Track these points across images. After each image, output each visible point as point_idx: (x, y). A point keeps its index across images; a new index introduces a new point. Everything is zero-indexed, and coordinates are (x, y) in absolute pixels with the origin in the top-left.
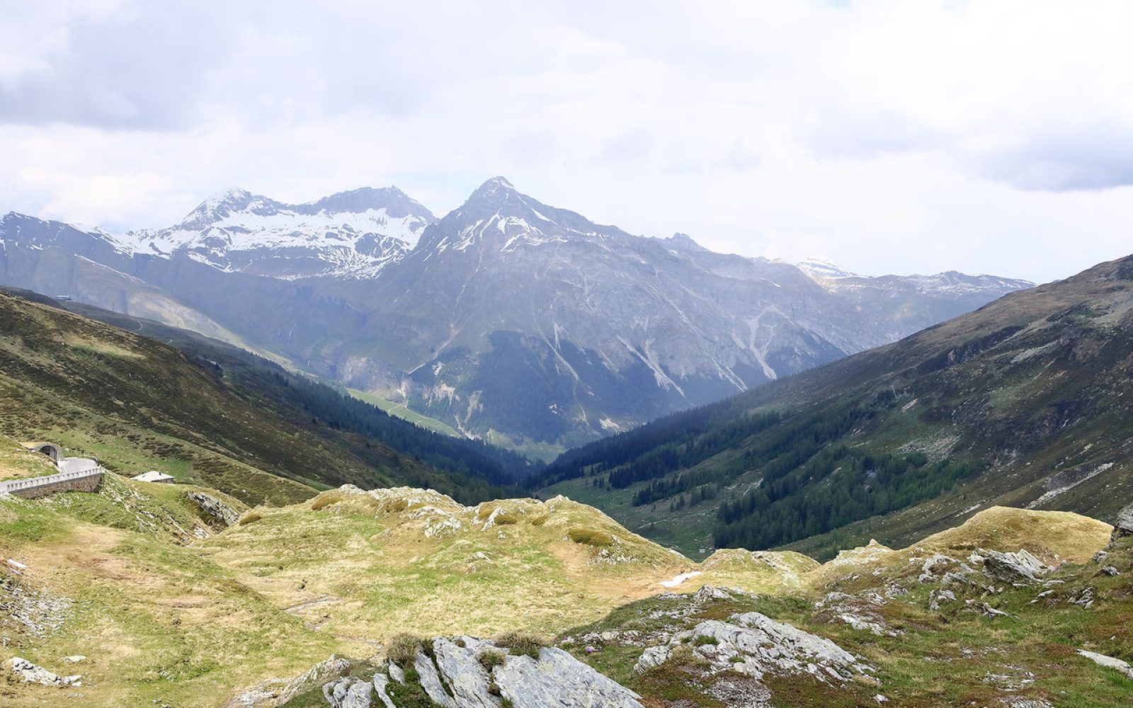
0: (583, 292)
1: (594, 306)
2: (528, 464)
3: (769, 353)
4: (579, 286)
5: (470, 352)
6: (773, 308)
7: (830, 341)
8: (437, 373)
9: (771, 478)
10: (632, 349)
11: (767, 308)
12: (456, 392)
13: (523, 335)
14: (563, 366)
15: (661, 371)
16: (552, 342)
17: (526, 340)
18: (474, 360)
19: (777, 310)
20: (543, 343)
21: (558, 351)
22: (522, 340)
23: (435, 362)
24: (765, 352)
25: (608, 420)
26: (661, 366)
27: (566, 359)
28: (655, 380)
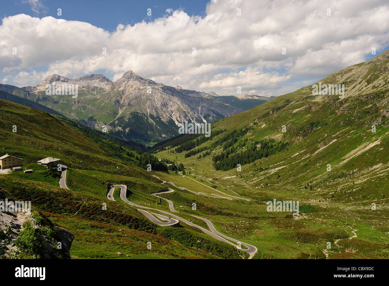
0: (155, 101)
1: (158, 104)
2: (146, 147)
3: (204, 116)
4: (154, 99)
5: (125, 118)
6: (204, 104)
7: (219, 112)
8: (116, 124)
9: (225, 148)
10: (169, 116)
11: (203, 104)
12: (122, 129)
13: (139, 113)
14: (151, 121)
15: (177, 121)
16: (147, 114)
17: (141, 114)
18: (126, 120)
19: (205, 105)
20: (145, 115)
21: (149, 117)
22: (139, 114)
23: (115, 121)
24: (203, 116)
25: (164, 135)
26: (177, 120)
27: (152, 119)
28: (175, 124)
